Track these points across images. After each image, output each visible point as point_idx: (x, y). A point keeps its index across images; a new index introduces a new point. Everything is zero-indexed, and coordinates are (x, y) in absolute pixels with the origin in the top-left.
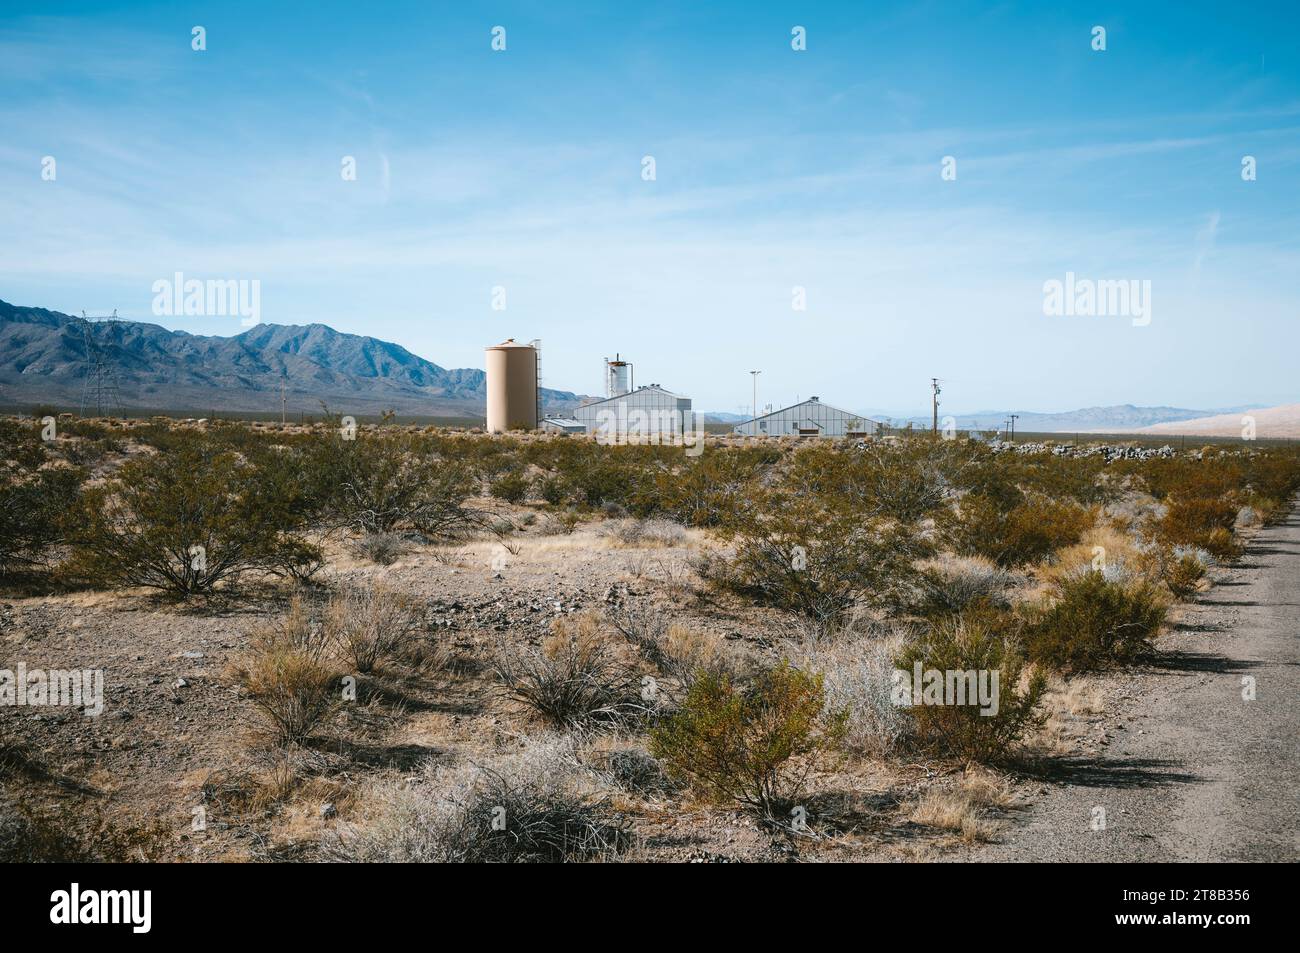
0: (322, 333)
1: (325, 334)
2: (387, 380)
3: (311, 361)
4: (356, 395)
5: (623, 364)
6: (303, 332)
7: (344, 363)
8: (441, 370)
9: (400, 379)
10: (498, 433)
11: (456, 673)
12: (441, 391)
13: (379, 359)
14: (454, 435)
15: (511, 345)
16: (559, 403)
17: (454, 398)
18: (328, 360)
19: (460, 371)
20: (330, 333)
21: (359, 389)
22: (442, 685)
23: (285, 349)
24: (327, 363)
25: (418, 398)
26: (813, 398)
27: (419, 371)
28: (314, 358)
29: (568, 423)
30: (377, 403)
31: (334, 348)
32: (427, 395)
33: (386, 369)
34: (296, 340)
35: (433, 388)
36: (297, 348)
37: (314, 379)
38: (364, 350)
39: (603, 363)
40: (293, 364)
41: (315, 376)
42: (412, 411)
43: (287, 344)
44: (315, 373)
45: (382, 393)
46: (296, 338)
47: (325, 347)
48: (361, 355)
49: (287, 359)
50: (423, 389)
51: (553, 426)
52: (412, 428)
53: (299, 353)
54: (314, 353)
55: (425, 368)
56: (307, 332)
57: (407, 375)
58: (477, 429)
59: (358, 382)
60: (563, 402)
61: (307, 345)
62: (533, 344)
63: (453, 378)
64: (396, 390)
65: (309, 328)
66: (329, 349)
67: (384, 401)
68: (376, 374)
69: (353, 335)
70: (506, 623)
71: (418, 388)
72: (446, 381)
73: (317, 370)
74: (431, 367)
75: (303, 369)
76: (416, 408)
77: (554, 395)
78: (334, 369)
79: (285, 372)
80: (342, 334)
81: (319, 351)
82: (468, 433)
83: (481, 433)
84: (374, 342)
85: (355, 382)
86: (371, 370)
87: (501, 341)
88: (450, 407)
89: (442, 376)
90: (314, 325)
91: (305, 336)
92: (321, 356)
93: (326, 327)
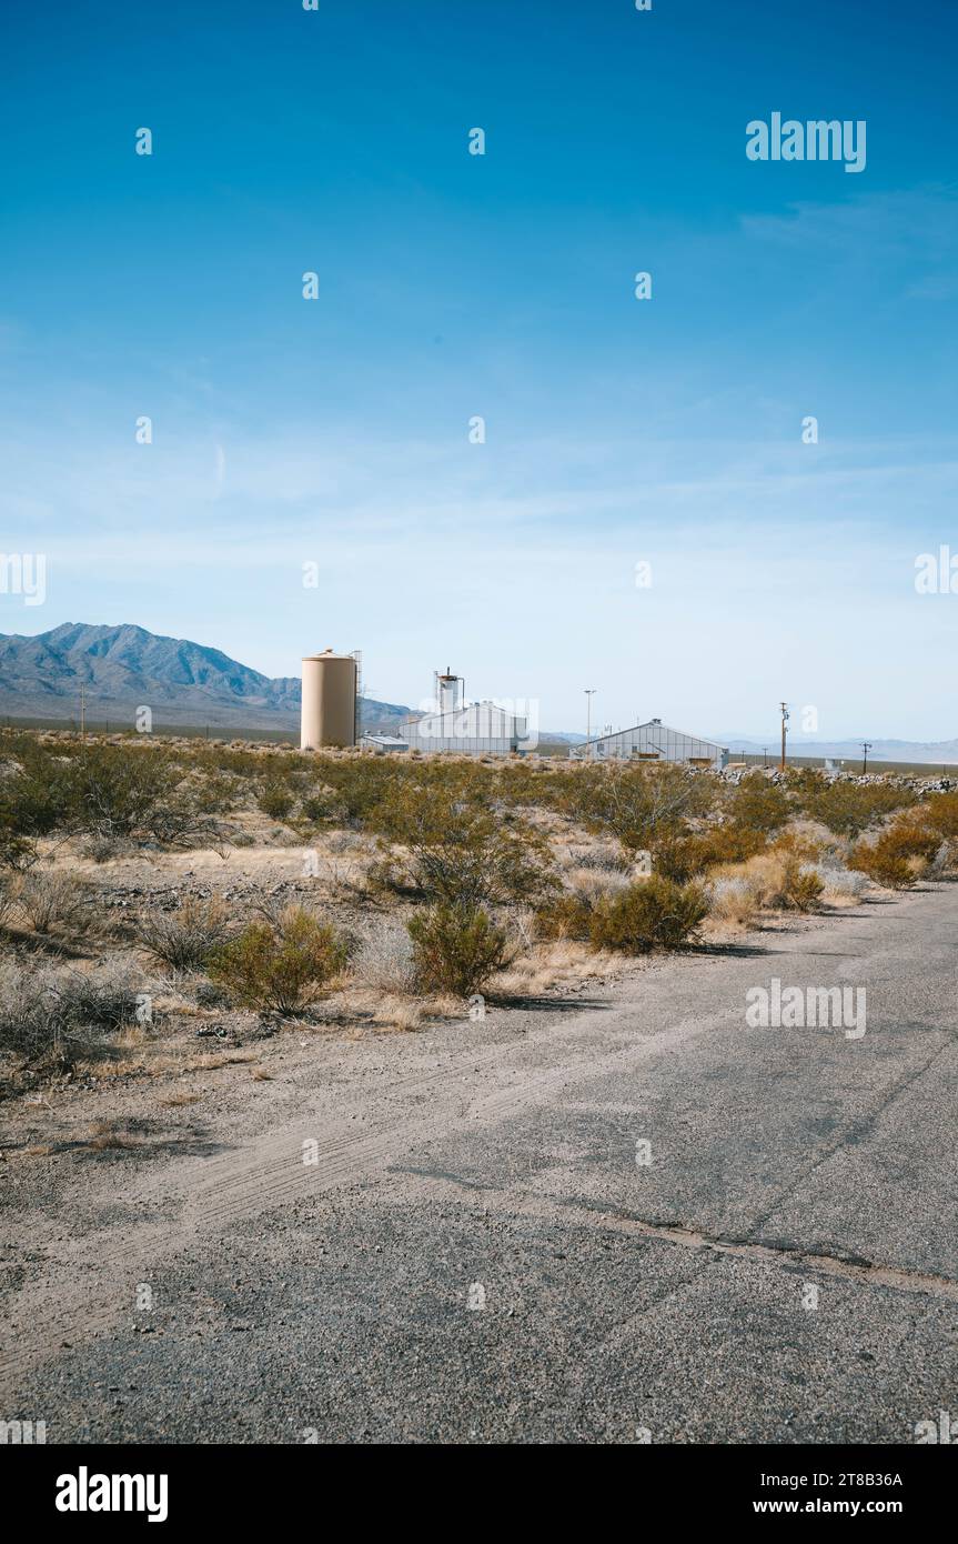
0: (134, 635)
1: (137, 636)
2: (204, 688)
3: (120, 665)
4: (169, 703)
5: (454, 679)
6: (114, 632)
7: (157, 669)
8: (264, 679)
9: (219, 686)
10: (310, 749)
11: (114, 936)
12: (263, 701)
13: (196, 664)
14: (262, 751)
15: (329, 656)
16: (393, 717)
17: (277, 709)
18: (140, 664)
19: (285, 681)
20: (143, 635)
21: (173, 698)
22: (100, 943)
23: (93, 651)
24: (139, 668)
25: (236, 708)
26: (655, 720)
27: (240, 678)
28: (124, 662)
29: (389, 741)
30: (191, 714)
31: (147, 652)
32: (247, 705)
33: (203, 676)
34: (105, 641)
35: (255, 698)
36: (106, 650)
37: (124, 685)
38: (180, 654)
39: (432, 678)
40: (102, 667)
41: (125, 682)
42: (231, 722)
43: (96, 646)
44: (125, 678)
45: (199, 704)
46: (108, 637)
47: (136, 650)
48: (177, 660)
49: (94, 662)
50: (243, 699)
51: (373, 743)
52: (217, 741)
53: (108, 656)
54: (124, 656)
55: (246, 676)
56: (119, 632)
57: (226, 683)
58: (288, 745)
59: (172, 689)
60: (397, 716)
61: (117, 648)
62: (353, 655)
63: (277, 688)
64: (214, 700)
65: (120, 628)
66: (141, 652)
67: (200, 711)
68: (193, 681)
69: (168, 638)
70: (174, 905)
71: (238, 697)
72: (269, 691)
73: (126, 674)
74: (254, 675)
75: (110, 671)
76: (234, 719)
77: (387, 710)
78: (146, 675)
79: (92, 676)
80: (156, 637)
81: (130, 655)
82: (277, 749)
83: (292, 749)
84: (191, 646)
85: (169, 690)
86: (187, 676)
87: (319, 651)
88: (272, 720)
89: (265, 685)
90: (126, 626)
91: (116, 637)
92: (132, 659)
93: (139, 628)
